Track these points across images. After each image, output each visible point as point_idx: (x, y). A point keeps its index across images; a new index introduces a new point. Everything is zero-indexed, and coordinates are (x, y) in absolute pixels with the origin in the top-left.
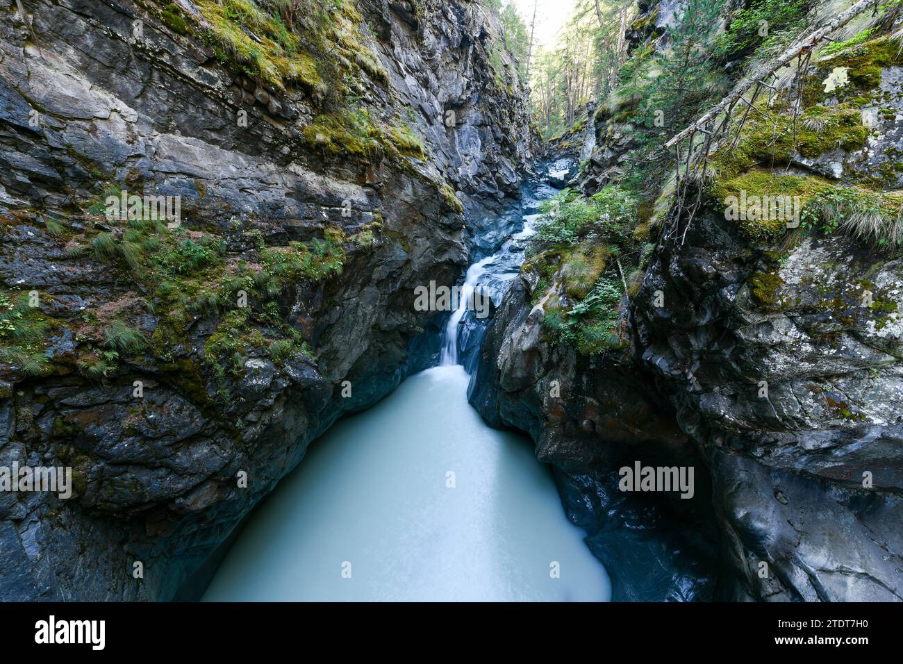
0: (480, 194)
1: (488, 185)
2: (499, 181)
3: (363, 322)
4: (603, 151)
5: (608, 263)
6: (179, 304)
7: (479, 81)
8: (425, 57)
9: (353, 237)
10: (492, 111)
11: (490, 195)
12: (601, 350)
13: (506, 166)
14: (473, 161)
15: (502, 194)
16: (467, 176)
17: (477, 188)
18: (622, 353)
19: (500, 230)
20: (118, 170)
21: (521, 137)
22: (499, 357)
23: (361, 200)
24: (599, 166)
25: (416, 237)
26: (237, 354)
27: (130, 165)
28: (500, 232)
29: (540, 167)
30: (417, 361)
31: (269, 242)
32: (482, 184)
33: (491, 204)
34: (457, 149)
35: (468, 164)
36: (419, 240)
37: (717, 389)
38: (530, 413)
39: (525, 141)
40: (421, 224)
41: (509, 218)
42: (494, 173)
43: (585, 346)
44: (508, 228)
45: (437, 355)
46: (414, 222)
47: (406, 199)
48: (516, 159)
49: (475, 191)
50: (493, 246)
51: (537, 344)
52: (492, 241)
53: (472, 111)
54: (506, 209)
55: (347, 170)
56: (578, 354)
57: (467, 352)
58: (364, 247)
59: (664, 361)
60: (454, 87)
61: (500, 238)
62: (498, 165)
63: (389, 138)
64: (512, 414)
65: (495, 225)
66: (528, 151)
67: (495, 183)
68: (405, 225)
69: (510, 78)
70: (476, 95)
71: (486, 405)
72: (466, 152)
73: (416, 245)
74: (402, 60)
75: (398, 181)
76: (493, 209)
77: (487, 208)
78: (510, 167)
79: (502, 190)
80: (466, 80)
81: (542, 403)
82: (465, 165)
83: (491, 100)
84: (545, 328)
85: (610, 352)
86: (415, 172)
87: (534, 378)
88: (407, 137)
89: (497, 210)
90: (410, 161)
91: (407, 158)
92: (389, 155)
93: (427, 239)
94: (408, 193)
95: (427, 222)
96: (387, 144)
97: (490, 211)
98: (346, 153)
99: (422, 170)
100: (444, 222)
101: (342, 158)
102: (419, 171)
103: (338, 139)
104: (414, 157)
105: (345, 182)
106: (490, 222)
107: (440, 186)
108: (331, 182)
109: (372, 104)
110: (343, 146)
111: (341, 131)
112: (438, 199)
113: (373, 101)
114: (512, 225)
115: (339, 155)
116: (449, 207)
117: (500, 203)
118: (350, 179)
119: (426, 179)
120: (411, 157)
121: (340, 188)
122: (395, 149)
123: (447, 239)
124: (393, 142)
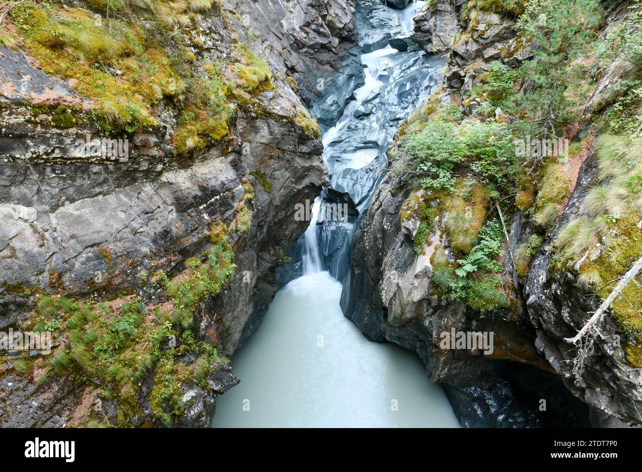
0: (311, 47)
1: (319, 33)
2: (331, 25)
3: (246, 290)
4: (466, 42)
5: (488, 209)
6: (126, 379)
9: (233, 225)
11: (323, 47)
12: (491, 307)
13: (336, 2)
14: (298, 7)
15: (336, 41)
16: (294, 29)
17: (307, 40)
18: (511, 311)
19: (339, 89)
20: (40, 277)
22: (383, 293)
23: (229, 177)
24: (463, 58)
25: (273, 171)
26: (175, 397)
27: (48, 267)
28: (340, 94)
30: (281, 276)
31: (171, 276)
32: (312, 34)
33: (325, 56)
35: (292, 13)
36: (277, 173)
37: (598, 390)
38: (417, 336)
40: (279, 157)
41: (348, 71)
42: (324, 17)
43: (475, 303)
44: (348, 85)
45: (299, 264)
46: (271, 157)
47: (262, 141)
49: (304, 46)
50: (335, 114)
51: (427, 296)
52: (333, 108)
54: (342, 59)
55: (214, 152)
56: (468, 308)
57: (331, 256)
58: (245, 232)
59: (556, 361)
61: (341, 102)
62: (327, 6)
63: (238, 86)
64: (399, 338)
65: (333, 86)
67: (327, 31)
68: (262, 163)
71: (366, 322)
73: (275, 178)
75: (253, 127)
76: (328, 63)
77: (321, 63)
78: (340, 1)
79: (336, 36)
81: (431, 335)
82: (289, 14)
84: (435, 285)
85: (499, 309)
86: (270, 114)
87: (423, 316)
88: (255, 73)
89: (333, 63)
90: (263, 102)
91: (260, 100)
92: (243, 107)
93: (286, 170)
94: (264, 134)
95: (285, 154)
96: (239, 96)
97: (325, 67)
98: (213, 142)
99: (276, 107)
100: (303, 151)
101: (209, 147)
102: (274, 111)
103: (204, 131)
104: (264, 91)
105: (209, 161)
106: (328, 82)
107: (296, 116)
108: (198, 170)
109: (213, 49)
110: (209, 136)
111: (203, 120)
112: (295, 131)
113: (214, 45)
114: (351, 80)
115: (206, 147)
116: (308, 136)
117: (335, 54)
118: (214, 157)
119: (282, 117)
120: (262, 93)
121: (207, 172)
122: (247, 96)
123: (307, 165)
124: (244, 88)
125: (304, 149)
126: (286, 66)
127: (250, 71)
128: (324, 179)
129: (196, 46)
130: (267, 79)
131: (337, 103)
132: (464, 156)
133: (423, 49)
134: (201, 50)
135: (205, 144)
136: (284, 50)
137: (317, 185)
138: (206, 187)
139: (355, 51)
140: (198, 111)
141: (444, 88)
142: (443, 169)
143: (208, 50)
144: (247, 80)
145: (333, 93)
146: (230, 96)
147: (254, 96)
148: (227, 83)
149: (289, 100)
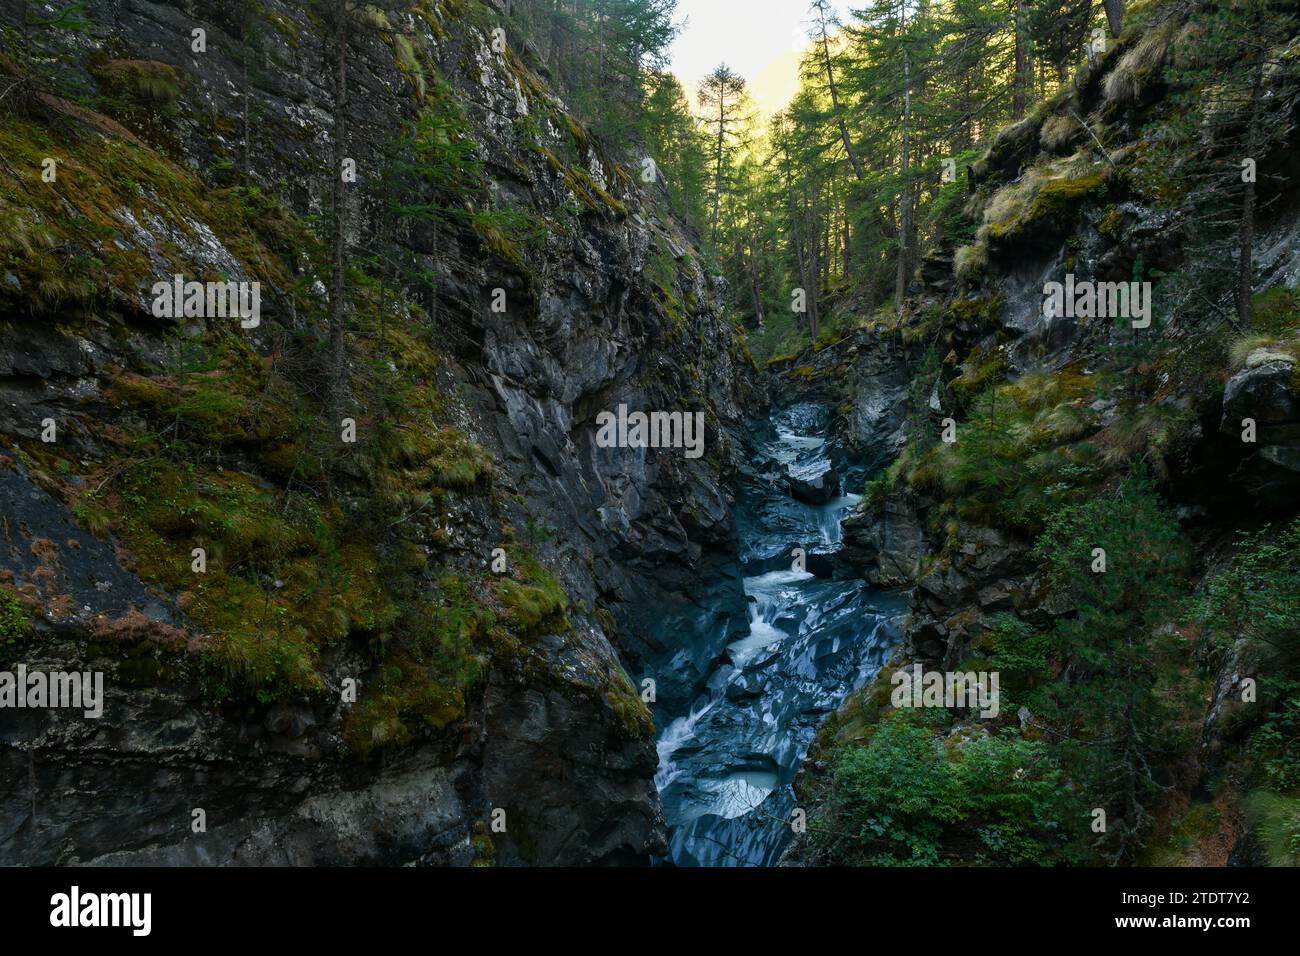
0: (649, 556)
1: (665, 533)
2: (688, 522)
4: (944, 574)
7: (640, 335)
8: (540, 339)
10: (667, 380)
11: (672, 558)
13: (700, 485)
14: (631, 487)
15: (697, 549)
16: (620, 524)
17: (642, 545)
19: (697, 640)
21: (715, 378)
25: (546, 808)
28: (700, 649)
29: (758, 430)
32: (653, 535)
33: (675, 575)
34: (595, 468)
35: (618, 496)
36: (553, 814)
39: (723, 384)
40: (560, 777)
41: (716, 606)
42: (677, 508)
44: (717, 632)
46: (544, 776)
47: (531, 737)
48: (718, 458)
49: (636, 553)
50: (688, 689)
52: (685, 676)
53: (627, 388)
54: (707, 582)
55: (426, 755)
60: (593, 367)
61: (701, 666)
62: (684, 490)
63: (501, 621)
65: (686, 632)
66: (732, 405)
67: (681, 531)
69: (690, 282)
70: (635, 359)
72: (615, 471)
73: (546, 826)
74: (501, 370)
75: (517, 705)
76: (679, 588)
77: (666, 587)
78: (708, 484)
79: (697, 541)
80: (615, 345)
82: (613, 499)
83: (663, 360)
88: (536, 599)
89: (689, 588)
90: (543, 654)
91: (537, 650)
92: (502, 663)
93: (573, 808)
94: (536, 724)
95: (576, 771)
96: (499, 640)
97: (672, 594)
98: (428, 732)
99: (569, 667)
100: (615, 765)
101: (418, 743)
102: (563, 675)
103: (413, 708)
104: (548, 633)
105: (412, 776)
106: (677, 624)
107: (606, 688)
108: (382, 795)
109: (464, 550)
110: (422, 720)
111: (417, 684)
112: (602, 721)
113: (467, 544)
114: (724, 623)
115: (411, 743)
116: (627, 733)
117: (695, 572)
118: (422, 767)
119: (579, 688)
120: (543, 638)
121: (400, 800)
122: (514, 642)
123: (620, 799)
124: (511, 626)
125: (619, 762)
126: (598, 588)
127: (527, 594)
128: (655, 836)
129: (434, 543)
130: (557, 611)
131: (692, 666)
132: (963, 810)
133: (861, 576)
134: (441, 551)
135: (410, 736)
136: (598, 560)
137: (638, 851)
138: (390, 839)
139: (732, 570)
140: (412, 666)
141: (907, 656)
142: (920, 835)
143: (456, 551)
144: (518, 610)
145: (686, 647)
146: (481, 640)
147: (529, 643)
148: (480, 613)
149: (597, 655)
